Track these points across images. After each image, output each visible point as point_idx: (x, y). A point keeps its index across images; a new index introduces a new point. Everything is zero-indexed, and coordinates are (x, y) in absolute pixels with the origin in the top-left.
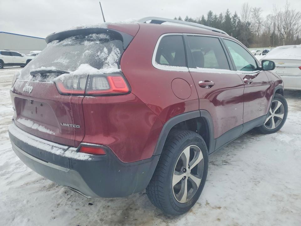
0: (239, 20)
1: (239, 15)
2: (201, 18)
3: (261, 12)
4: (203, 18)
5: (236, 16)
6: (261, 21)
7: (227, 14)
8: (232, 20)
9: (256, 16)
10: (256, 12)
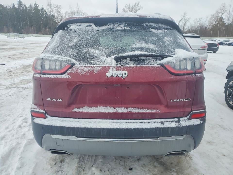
0: (46, 12)
1: (45, 9)
2: (12, 5)
3: (61, 9)
4: (14, 5)
5: (43, 8)
6: (62, 15)
7: (36, 6)
8: (40, 11)
9: (58, 11)
10: (58, 8)
